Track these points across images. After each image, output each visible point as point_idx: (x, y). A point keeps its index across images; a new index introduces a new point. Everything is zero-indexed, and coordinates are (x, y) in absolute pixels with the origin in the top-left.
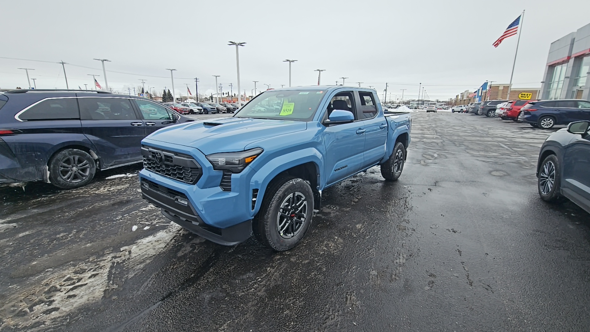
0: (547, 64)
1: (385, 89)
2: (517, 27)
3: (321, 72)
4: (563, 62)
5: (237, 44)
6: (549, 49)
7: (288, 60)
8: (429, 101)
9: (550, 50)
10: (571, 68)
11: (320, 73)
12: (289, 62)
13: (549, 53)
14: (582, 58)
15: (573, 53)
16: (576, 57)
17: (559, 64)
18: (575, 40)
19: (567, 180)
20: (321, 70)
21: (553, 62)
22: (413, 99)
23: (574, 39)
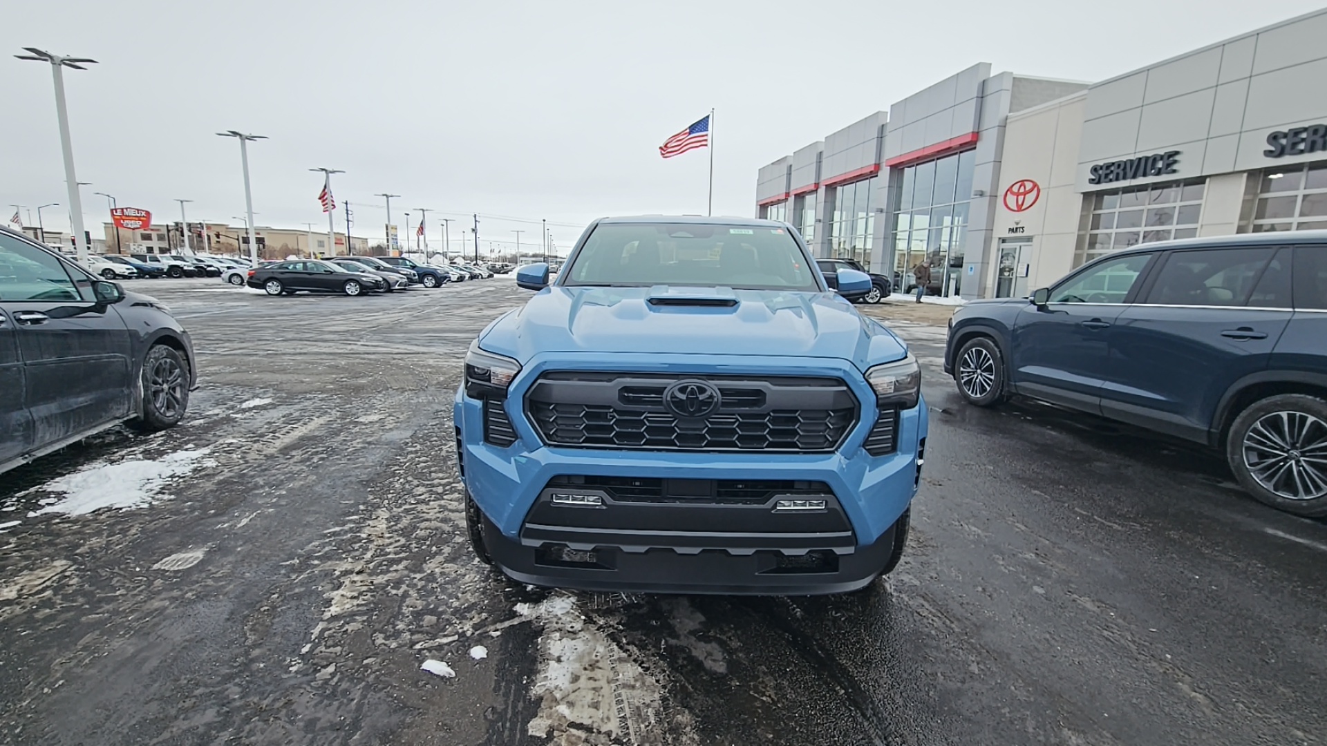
0: (757, 202)
1: (474, 227)
2: (706, 135)
3: (330, 174)
4: (778, 202)
5: (57, 61)
6: (757, 178)
7: (235, 134)
8: (556, 257)
9: (758, 180)
10: (792, 211)
11: (328, 177)
12: (238, 137)
13: (758, 185)
14: (804, 197)
15: (792, 188)
16: (796, 195)
17: (772, 204)
18: (793, 169)
19: (1022, 370)
20: (331, 170)
21: (765, 199)
22: (524, 251)
23: (791, 166)
